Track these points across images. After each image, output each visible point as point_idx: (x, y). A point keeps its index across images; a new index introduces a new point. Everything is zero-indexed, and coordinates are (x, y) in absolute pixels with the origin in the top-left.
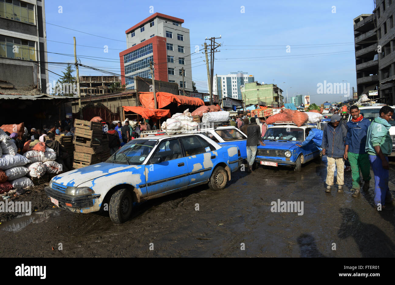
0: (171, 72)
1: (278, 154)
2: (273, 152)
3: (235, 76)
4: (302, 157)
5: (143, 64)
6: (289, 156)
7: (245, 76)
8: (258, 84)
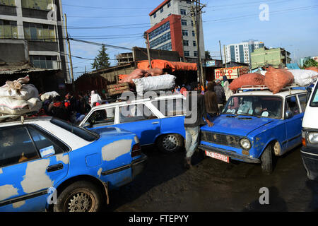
0: (186, 43)
1: (230, 142)
2: (222, 139)
3: (247, 43)
4: (277, 144)
5: (163, 39)
6: (248, 147)
7: (256, 43)
8: (266, 49)
